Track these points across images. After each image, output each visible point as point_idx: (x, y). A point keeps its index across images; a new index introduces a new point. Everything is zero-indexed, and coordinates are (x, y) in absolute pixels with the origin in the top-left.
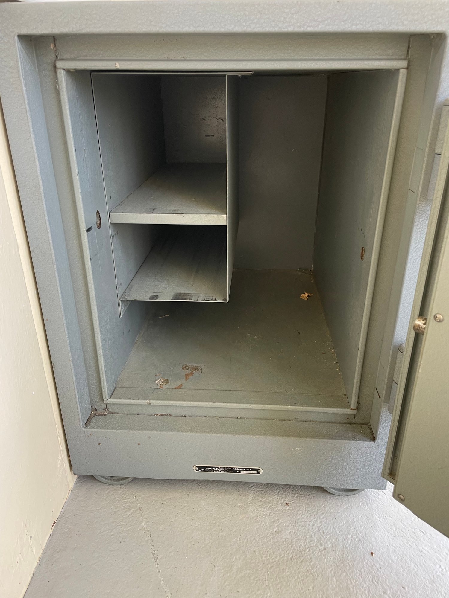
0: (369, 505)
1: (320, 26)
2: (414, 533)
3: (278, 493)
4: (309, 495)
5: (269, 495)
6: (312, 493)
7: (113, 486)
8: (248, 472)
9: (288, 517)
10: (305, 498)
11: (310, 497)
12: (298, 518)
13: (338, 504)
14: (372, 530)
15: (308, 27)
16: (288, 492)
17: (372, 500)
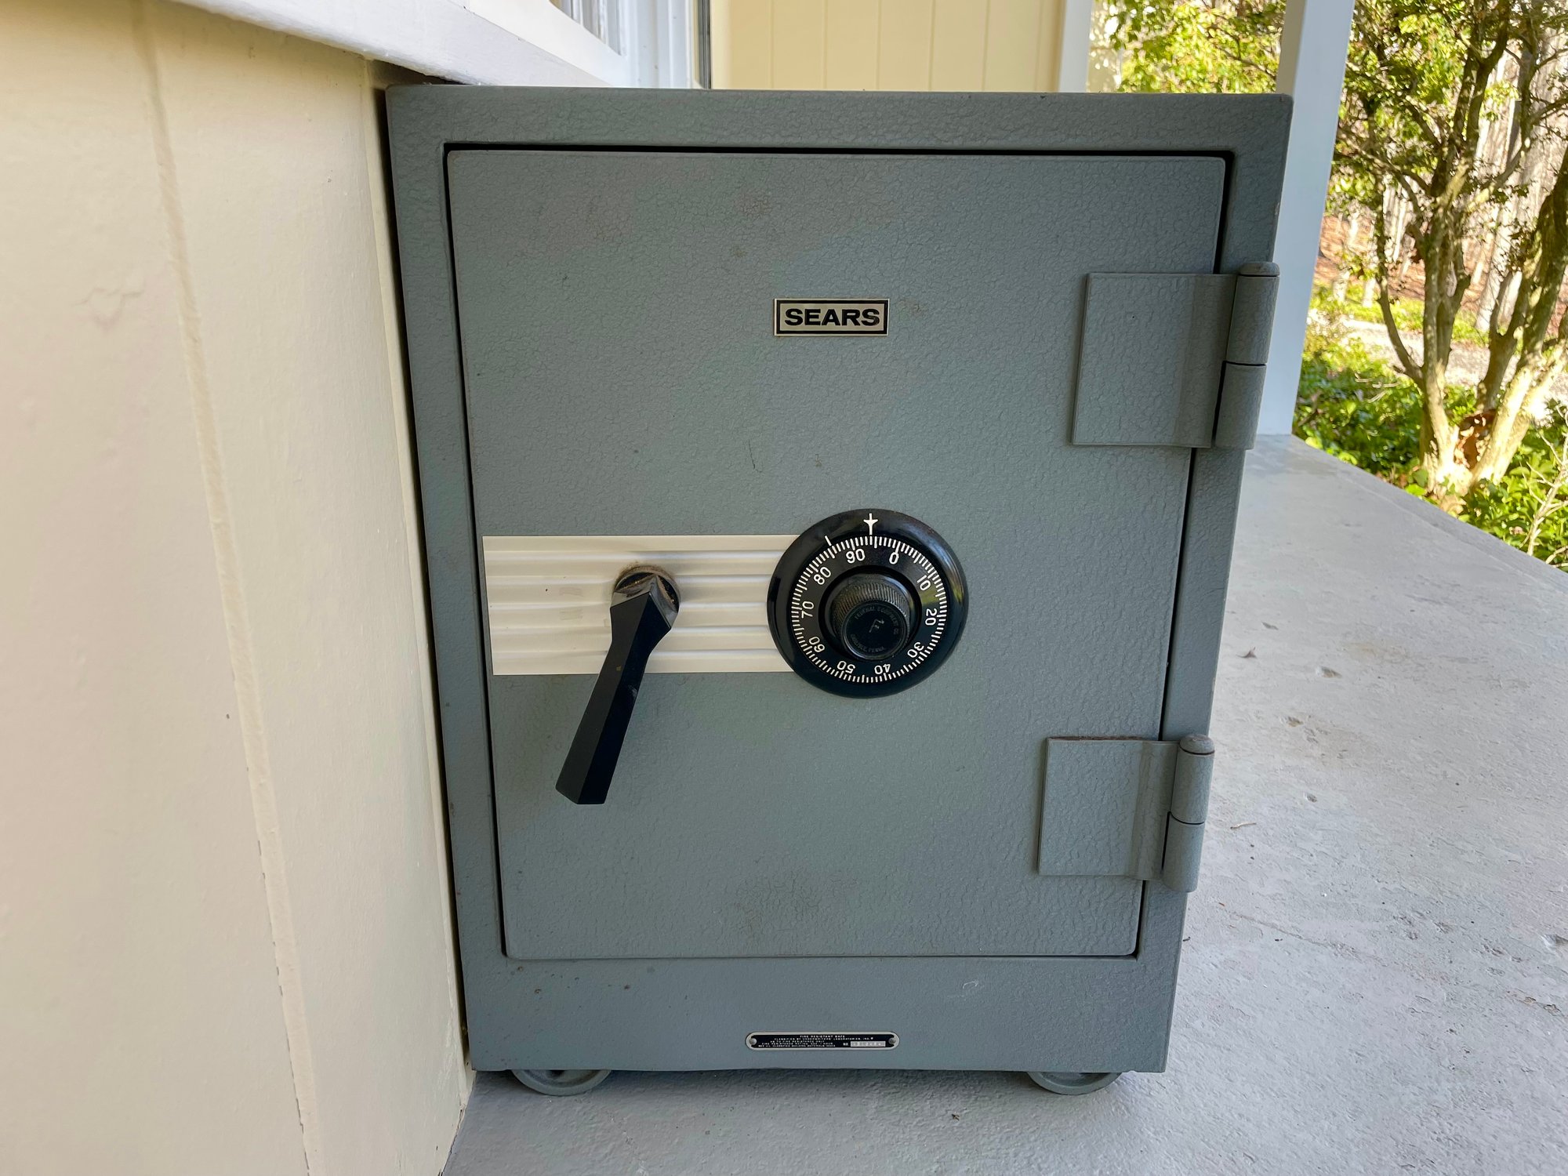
0: (1133, 1110)
1: (1010, 139)
2: (1233, 1160)
3: (932, 1096)
4: (1000, 1097)
5: (913, 1100)
6: (1006, 1094)
7: (560, 1099)
8: (867, 1044)
9: (960, 1142)
10: (993, 1103)
11: (1003, 1099)
12: (982, 1143)
13: (1065, 1112)
14: (1144, 1157)
15: (989, 139)
16: (955, 1094)
17: (1136, 1101)
